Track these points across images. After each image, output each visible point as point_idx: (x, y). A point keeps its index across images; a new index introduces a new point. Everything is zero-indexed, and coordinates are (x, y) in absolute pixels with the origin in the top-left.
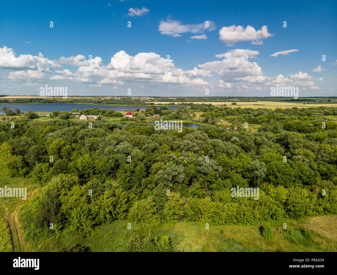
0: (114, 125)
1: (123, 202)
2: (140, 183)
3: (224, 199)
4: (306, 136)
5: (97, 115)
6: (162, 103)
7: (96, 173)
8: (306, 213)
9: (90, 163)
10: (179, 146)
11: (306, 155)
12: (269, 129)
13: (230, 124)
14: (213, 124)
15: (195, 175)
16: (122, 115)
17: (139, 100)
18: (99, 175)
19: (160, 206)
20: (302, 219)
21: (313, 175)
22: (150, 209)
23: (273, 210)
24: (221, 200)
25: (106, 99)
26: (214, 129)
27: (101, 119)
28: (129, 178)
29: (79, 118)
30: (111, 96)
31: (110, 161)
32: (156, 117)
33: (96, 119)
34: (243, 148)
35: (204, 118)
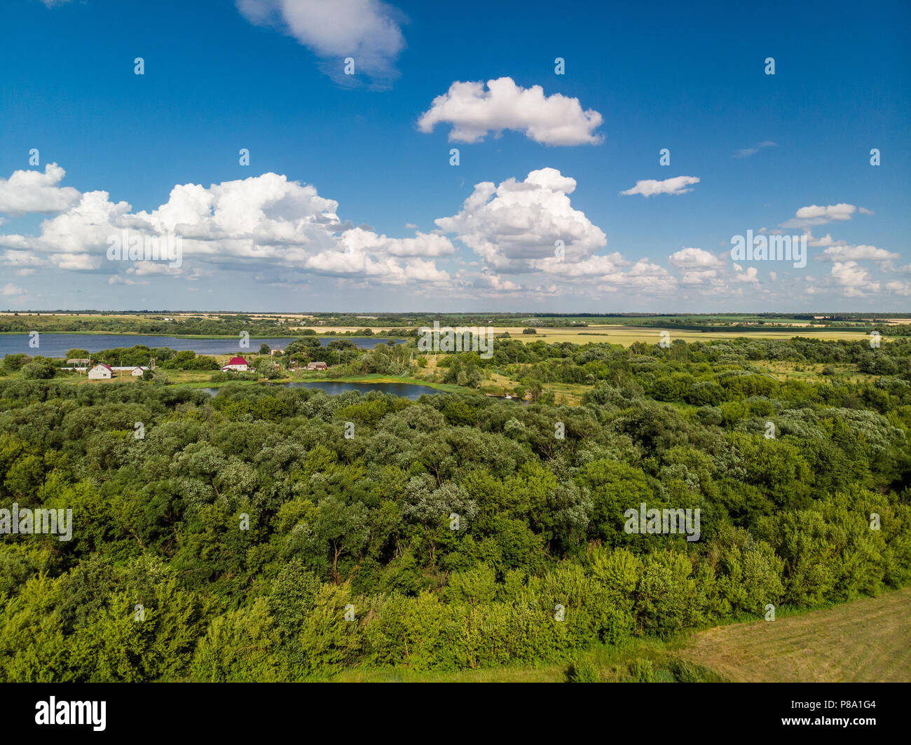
0: (183, 393)
1: (179, 620)
2: (242, 562)
3: (473, 593)
4: (698, 414)
5: (142, 364)
6: (337, 330)
7: (113, 536)
8: (687, 619)
9: (94, 506)
10: (363, 451)
11: (693, 463)
12: (610, 397)
13: (516, 384)
14: (469, 384)
15: (401, 530)
16: (215, 364)
17: (272, 321)
18: (121, 543)
19: (293, 624)
20: (679, 637)
21: (711, 515)
22: (259, 638)
23: (605, 618)
24: (466, 596)
25: (177, 321)
26: (464, 398)
27: (154, 375)
28: (212, 547)
29: (87, 375)
30: (192, 312)
31: (156, 497)
32: (315, 370)
33: (140, 377)
34: (536, 448)
35: (447, 370)
